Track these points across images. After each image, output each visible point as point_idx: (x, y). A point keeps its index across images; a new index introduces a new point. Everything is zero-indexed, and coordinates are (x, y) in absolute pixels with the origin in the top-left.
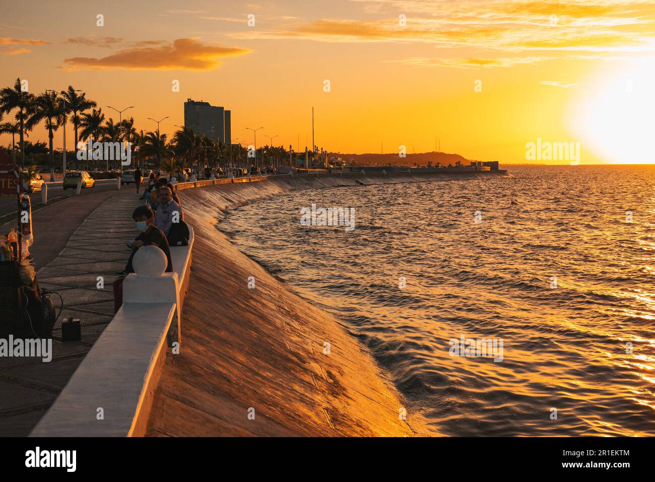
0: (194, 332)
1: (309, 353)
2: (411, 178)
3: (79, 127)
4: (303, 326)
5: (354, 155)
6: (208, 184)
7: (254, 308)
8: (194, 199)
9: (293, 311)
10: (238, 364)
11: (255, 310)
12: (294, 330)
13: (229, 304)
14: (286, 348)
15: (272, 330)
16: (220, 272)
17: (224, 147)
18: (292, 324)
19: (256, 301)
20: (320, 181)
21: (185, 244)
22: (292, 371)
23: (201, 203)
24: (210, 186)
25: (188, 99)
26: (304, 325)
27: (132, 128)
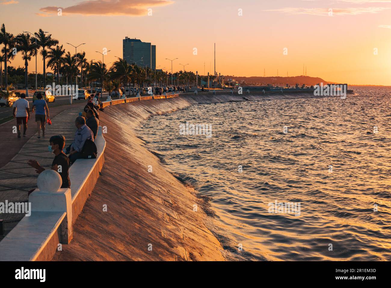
0: (87, 228)
1: (179, 238)
2: (283, 95)
3: (46, 58)
4: (180, 216)
5: (245, 78)
6: (135, 101)
7: (144, 203)
8: (124, 111)
9: (175, 203)
10: (116, 253)
11: (144, 205)
12: (172, 220)
13: (123, 202)
14: (161, 236)
15: (153, 221)
16: (124, 175)
17: (150, 72)
18: (172, 214)
19: (147, 197)
20: (217, 97)
21: (94, 157)
22: (160, 255)
23: (128, 115)
24: (136, 102)
25: (126, 37)
26: (182, 215)
27: (84, 59)
